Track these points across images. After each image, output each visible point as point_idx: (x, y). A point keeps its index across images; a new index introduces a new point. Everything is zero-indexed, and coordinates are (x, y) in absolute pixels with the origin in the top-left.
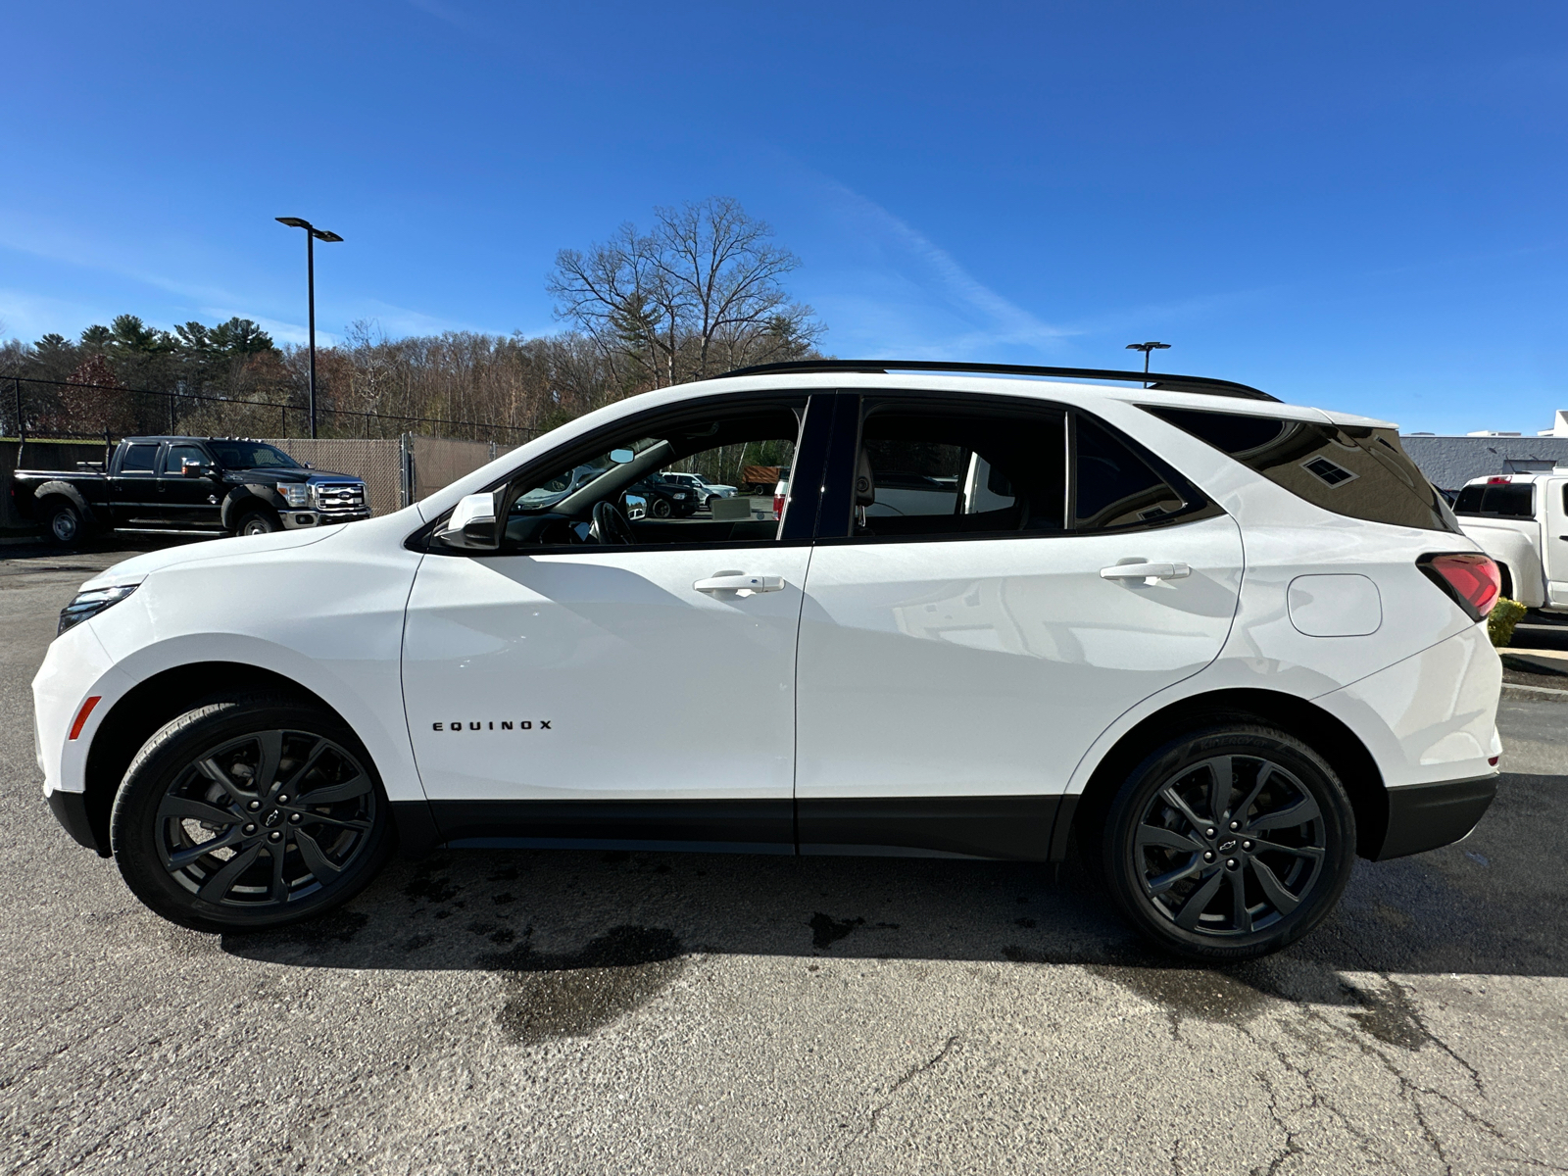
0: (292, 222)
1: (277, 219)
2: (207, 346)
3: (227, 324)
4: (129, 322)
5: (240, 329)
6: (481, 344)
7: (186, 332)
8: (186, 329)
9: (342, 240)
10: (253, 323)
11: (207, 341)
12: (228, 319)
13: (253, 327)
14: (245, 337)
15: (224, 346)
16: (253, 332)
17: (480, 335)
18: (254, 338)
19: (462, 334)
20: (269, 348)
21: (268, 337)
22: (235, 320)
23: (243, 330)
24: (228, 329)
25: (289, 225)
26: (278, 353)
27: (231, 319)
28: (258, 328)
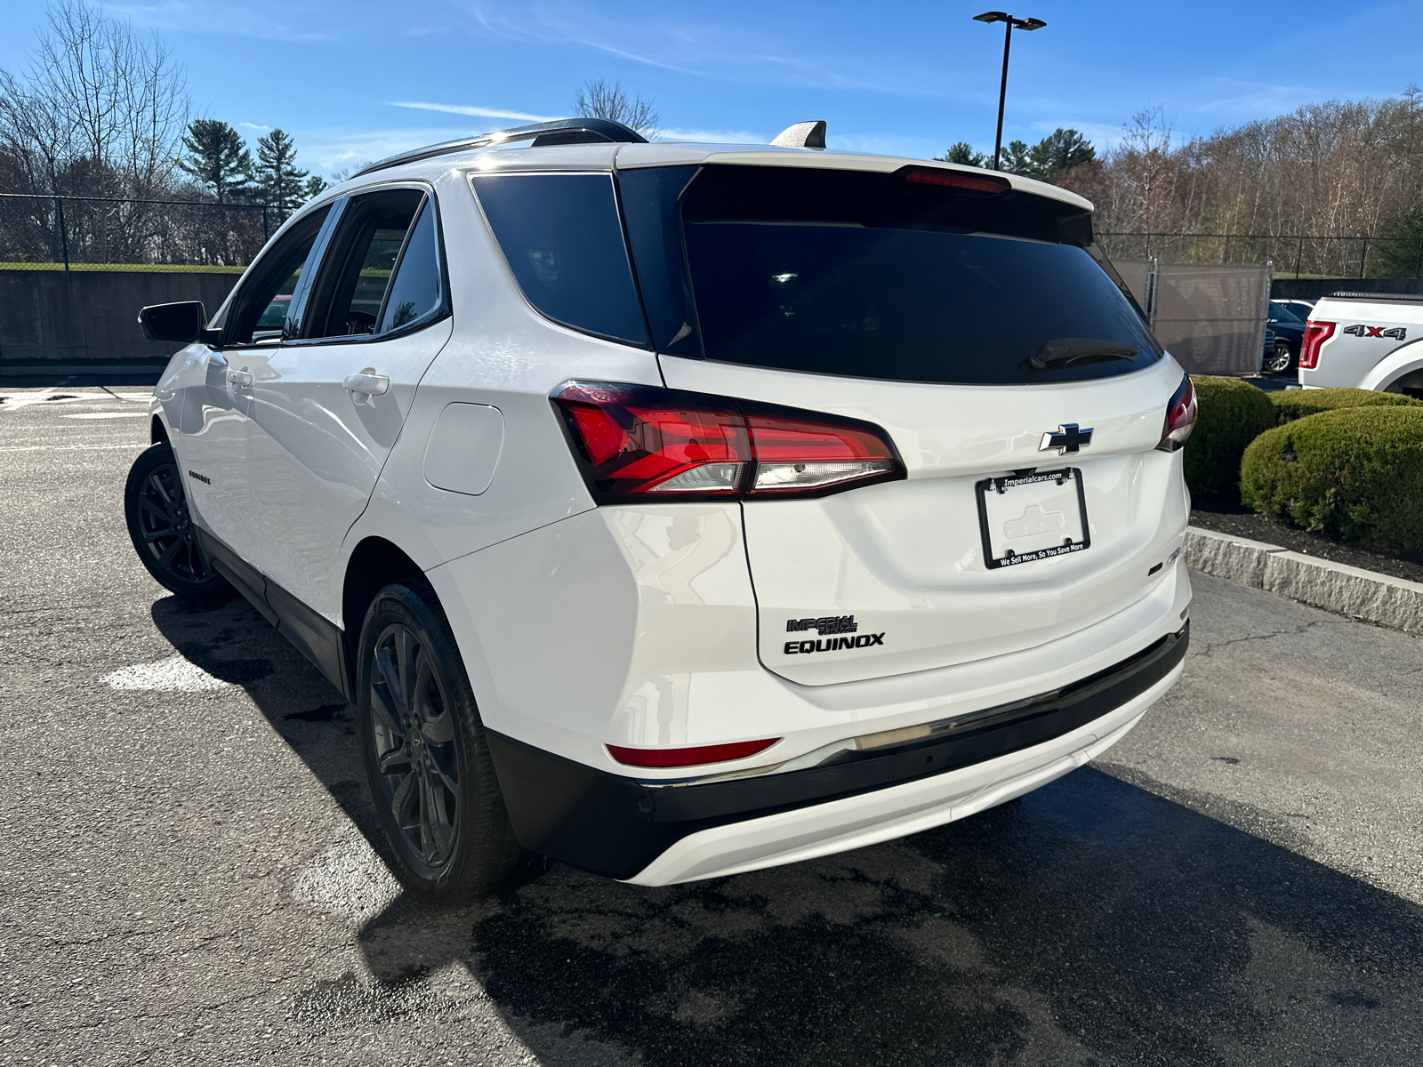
0: (989, 17)
1: (975, 18)
2: (1027, 165)
3: (1051, 138)
4: (961, 150)
5: (1062, 141)
6: (1351, 116)
7: (1009, 154)
8: (1009, 150)
9: (1045, 24)
10: (1076, 132)
11: (1027, 159)
12: (1052, 132)
13: (1075, 137)
14: (1066, 150)
15: (1044, 164)
16: (1075, 142)
17: (1355, 103)
18: (1075, 151)
19: (1326, 107)
20: (1090, 160)
21: (1090, 146)
22: (1059, 131)
23: (1065, 142)
24: (1051, 143)
25: (987, 21)
26: (1099, 164)
27: (1055, 131)
28: (1081, 138)
